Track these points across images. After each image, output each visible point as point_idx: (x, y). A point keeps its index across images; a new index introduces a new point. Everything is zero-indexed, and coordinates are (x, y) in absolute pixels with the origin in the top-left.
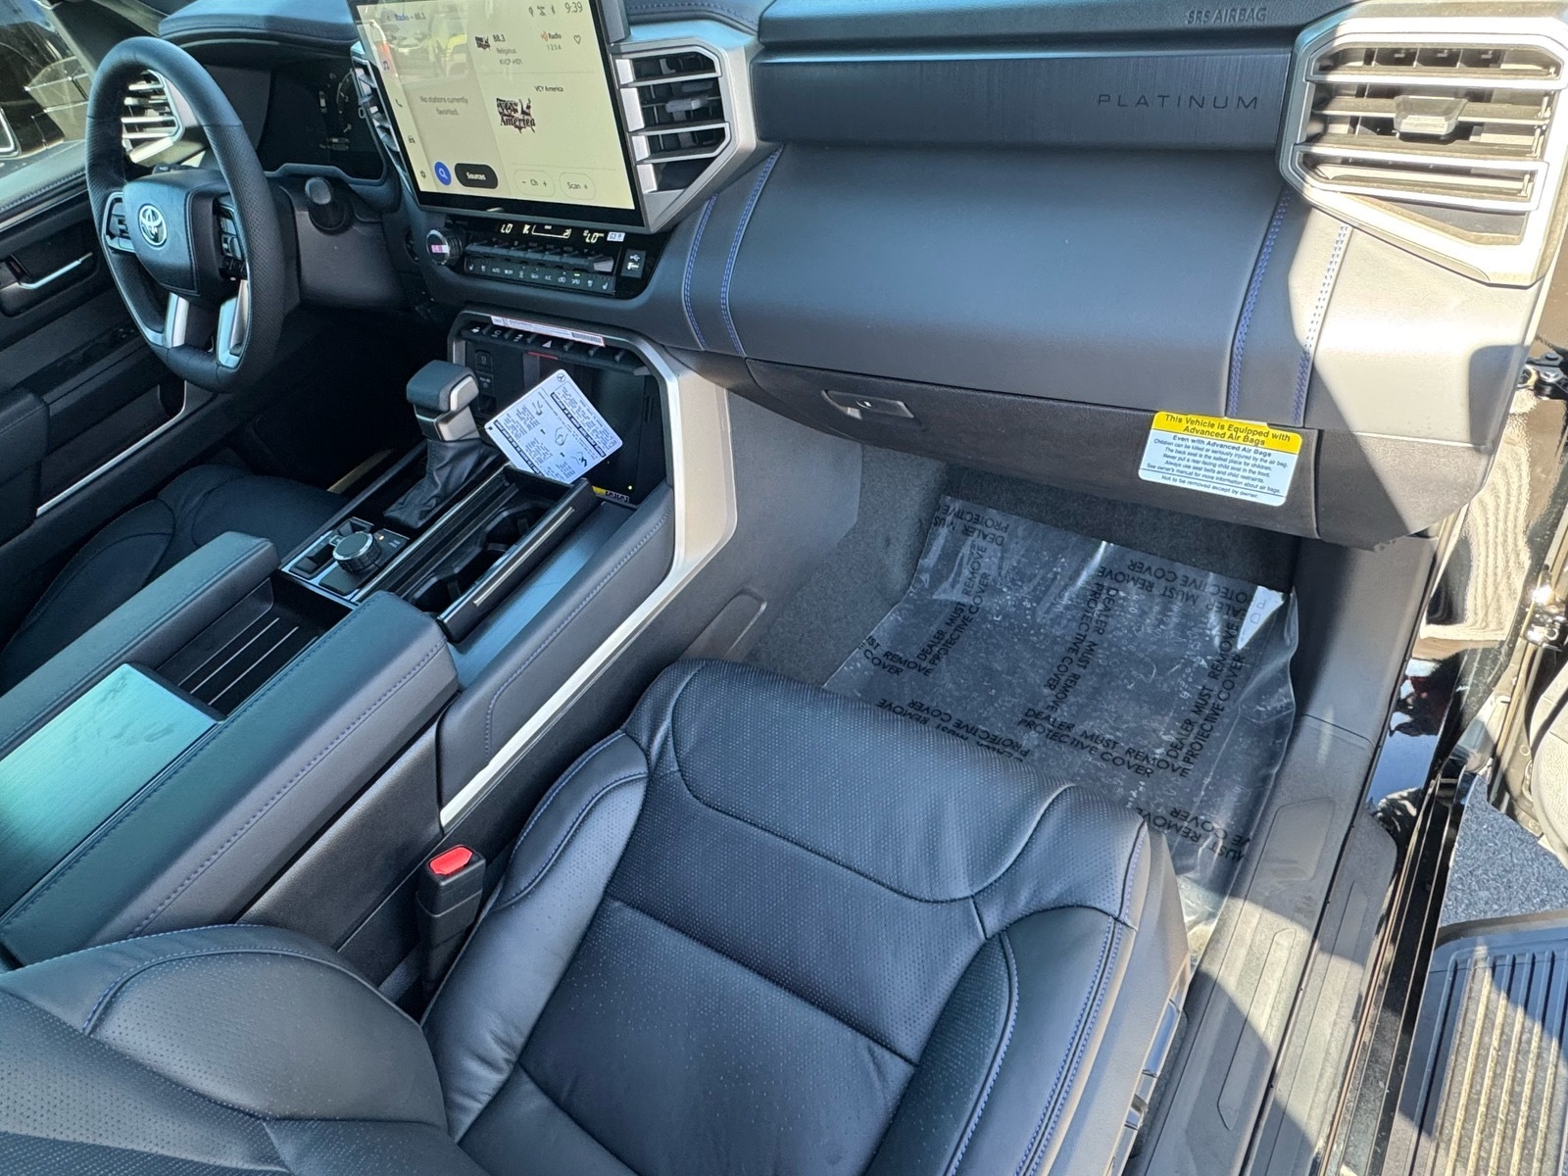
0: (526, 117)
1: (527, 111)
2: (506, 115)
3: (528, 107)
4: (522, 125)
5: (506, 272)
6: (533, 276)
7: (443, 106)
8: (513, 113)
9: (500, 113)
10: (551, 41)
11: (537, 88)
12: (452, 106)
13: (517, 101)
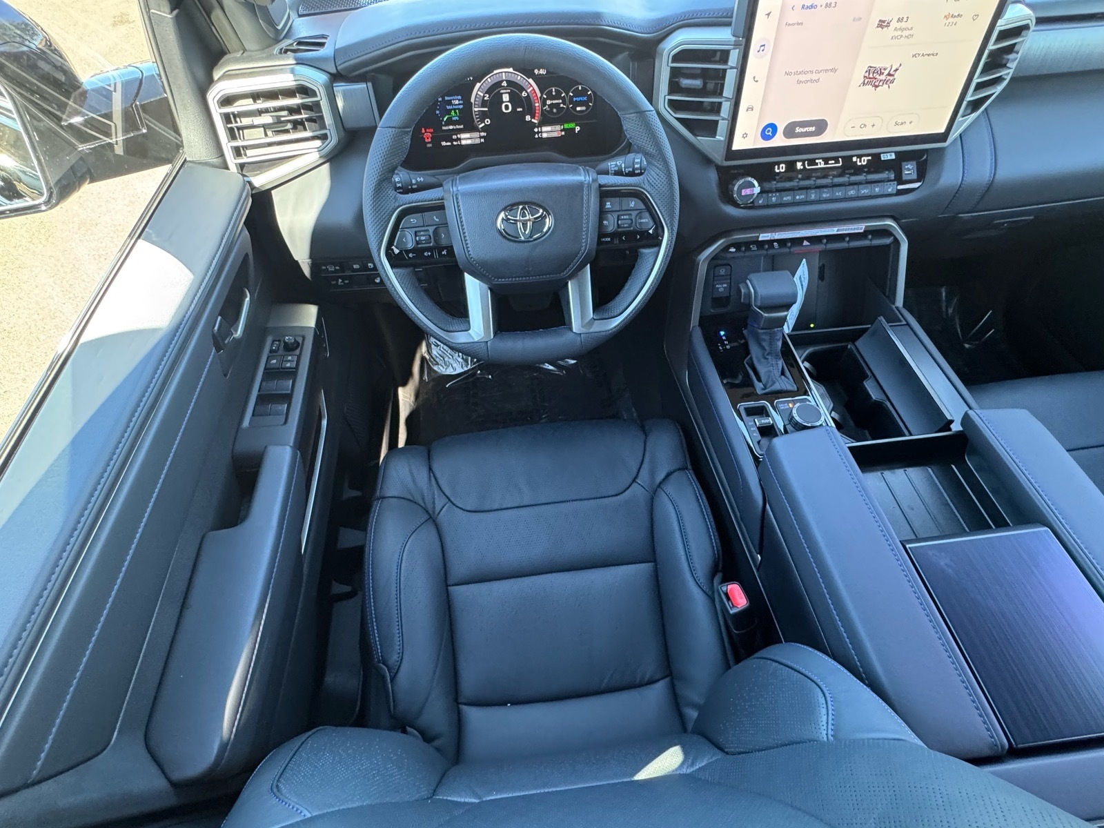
0: (889, 78)
1: (893, 73)
2: (870, 78)
3: (896, 70)
4: (881, 84)
5: (798, 197)
6: (824, 196)
7: (803, 78)
8: (877, 76)
9: (865, 77)
10: (951, 20)
11: (914, 56)
12: (815, 76)
13: (887, 66)
